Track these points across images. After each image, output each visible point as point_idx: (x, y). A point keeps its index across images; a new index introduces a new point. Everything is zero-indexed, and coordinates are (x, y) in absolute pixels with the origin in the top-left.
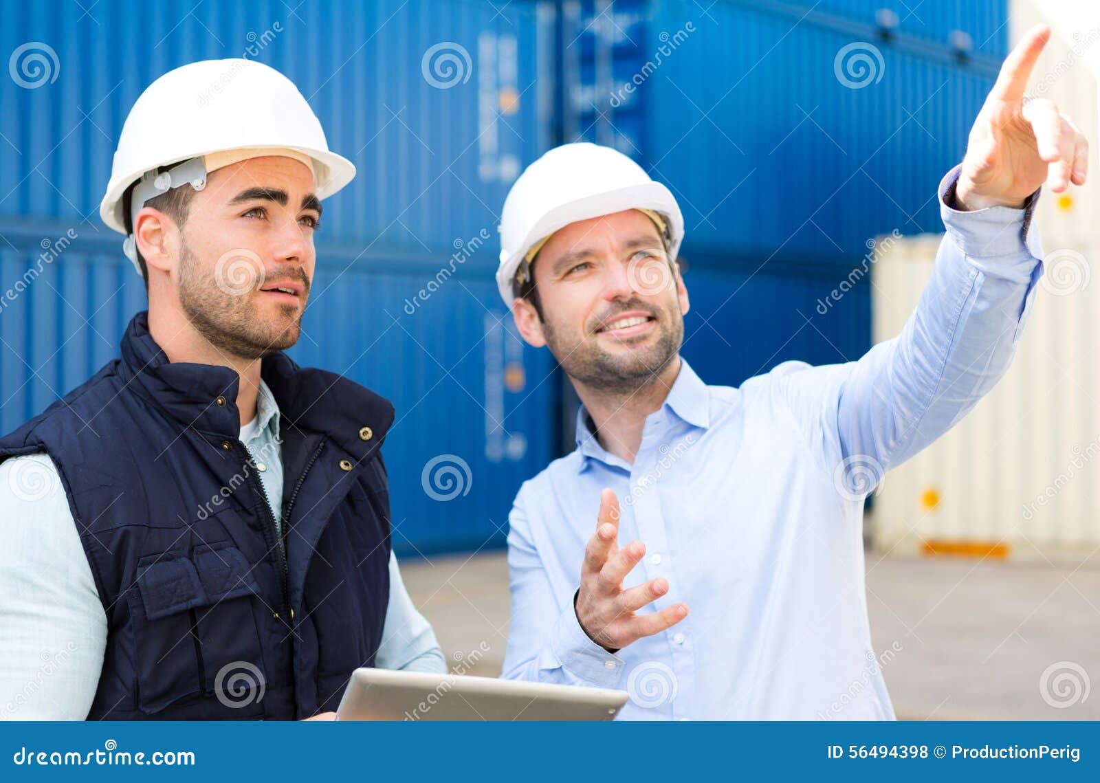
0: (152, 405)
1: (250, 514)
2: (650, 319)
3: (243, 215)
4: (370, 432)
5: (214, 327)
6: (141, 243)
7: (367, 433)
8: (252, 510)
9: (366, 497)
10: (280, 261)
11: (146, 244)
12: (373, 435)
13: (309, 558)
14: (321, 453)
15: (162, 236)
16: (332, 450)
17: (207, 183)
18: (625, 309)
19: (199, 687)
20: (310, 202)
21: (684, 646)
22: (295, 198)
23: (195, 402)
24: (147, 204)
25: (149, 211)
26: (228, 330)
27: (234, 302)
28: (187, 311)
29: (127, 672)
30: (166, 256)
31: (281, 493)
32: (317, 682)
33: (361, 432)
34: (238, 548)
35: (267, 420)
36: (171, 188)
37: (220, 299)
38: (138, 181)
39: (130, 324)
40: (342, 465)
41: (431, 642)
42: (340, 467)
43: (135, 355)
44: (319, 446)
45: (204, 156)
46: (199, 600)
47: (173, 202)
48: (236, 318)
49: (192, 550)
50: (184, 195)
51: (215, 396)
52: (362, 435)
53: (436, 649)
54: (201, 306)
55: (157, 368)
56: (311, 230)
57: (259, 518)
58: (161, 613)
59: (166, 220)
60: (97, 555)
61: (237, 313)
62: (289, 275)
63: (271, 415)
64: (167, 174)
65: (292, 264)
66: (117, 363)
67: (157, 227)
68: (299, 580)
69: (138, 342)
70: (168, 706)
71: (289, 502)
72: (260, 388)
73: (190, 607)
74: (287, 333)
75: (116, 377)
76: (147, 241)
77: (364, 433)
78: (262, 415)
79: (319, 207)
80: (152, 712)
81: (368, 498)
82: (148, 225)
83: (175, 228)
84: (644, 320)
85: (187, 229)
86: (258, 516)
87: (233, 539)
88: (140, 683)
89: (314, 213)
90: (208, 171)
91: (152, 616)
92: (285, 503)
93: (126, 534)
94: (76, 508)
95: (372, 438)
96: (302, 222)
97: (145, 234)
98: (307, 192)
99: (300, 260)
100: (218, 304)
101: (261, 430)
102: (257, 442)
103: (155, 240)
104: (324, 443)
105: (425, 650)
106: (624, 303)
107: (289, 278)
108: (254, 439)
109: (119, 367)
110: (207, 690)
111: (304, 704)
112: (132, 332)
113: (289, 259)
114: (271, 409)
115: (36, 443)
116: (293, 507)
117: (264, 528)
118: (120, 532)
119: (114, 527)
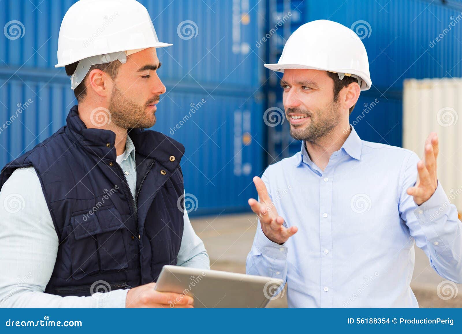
0: (79, 146)
1: (122, 194)
4: (174, 158)
7: (173, 158)
8: (122, 192)
9: (173, 186)
11: (95, 85)
12: (175, 160)
13: (146, 212)
14: (153, 167)
15: (103, 81)
16: (158, 166)
17: (126, 60)
19: (98, 268)
23: (97, 146)
25: (97, 71)
29: (67, 262)
30: (105, 91)
31: (135, 185)
32: (151, 266)
33: (170, 158)
34: (116, 209)
35: (130, 153)
36: (110, 62)
39: (70, 112)
40: (162, 172)
41: (202, 248)
42: (161, 174)
43: (71, 125)
44: (152, 164)
46: (98, 231)
47: (110, 68)
50: (115, 65)
52: (170, 159)
53: (205, 251)
55: (81, 131)
57: (125, 195)
58: (82, 237)
59: (105, 75)
60: (54, 211)
61: (139, 116)
63: (131, 150)
66: (65, 127)
67: (100, 77)
68: (142, 222)
69: (73, 119)
70: (85, 276)
71: (139, 188)
72: (127, 139)
73: (94, 234)
75: (64, 134)
77: (171, 159)
78: (128, 150)
80: (78, 279)
81: (174, 187)
82: (97, 77)
83: (110, 79)
86: (125, 194)
87: (114, 204)
88: (73, 266)
90: (127, 55)
91: (77, 238)
92: (137, 189)
93: (66, 203)
94: (45, 191)
95: (174, 161)
97: (95, 80)
101: (127, 157)
102: (126, 162)
104: (154, 163)
105: (200, 252)
108: (124, 161)
109: (66, 129)
110: (102, 270)
111: (144, 276)
112: (71, 114)
114: (132, 148)
115: (29, 162)
116: (140, 191)
117: (128, 200)
118: (64, 201)
119: (62, 199)
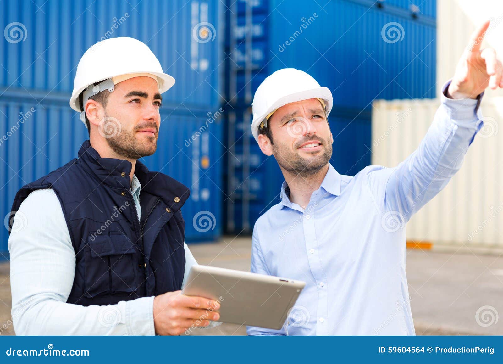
1: (131, 223)
2: (320, 144)
3: (130, 102)
4: (179, 199)
5: (120, 148)
6: (88, 114)
7: (177, 200)
10: (146, 120)
11: (90, 115)
12: (180, 201)
13: (153, 242)
14: (159, 203)
15: (97, 111)
16: (163, 203)
17: (114, 89)
18: (310, 140)
19: (109, 289)
20: (157, 96)
21: (324, 287)
22: (151, 95)
24: (89, 98)
25: (91, 101)
26: (126, 148)
27: (128, 137)
28: (108, 142)
30: (98, 119)
33: (175, 199)
34: (127, 235)
36: (99, 92)
37: (121, 136)
38: (85, 89)
40: (167, 210)
44: (157, 201)
45: (113, 78)
46: (112, 252)
47: (101, 97)
48: (130, 143)
49: (109, 233)
50: (105, 94)
51: (121, 173)
54: (114, 139)
56: (158, 107)
57: (134, 225)
59: (98, 105)
60: (73, 229)
61: (130, 141)
62: (150, 126)
63: (138, 187)
64: (97, 86)
65: (151, 121)
67: (95, 107)
68: (149, 251)
70: (97, 295)
73: (108, 254)
74: (151, 148)
76: (91, 113)
79: (161, 98)
80: (90, 297)
81: (177, 223)
82: (90, 107)
83: (102, 108)
84: (318, 145)
85: (107, 108)
87: (125, 231)
88: (86, 284)
89: (159, 101)
90: (115, 84)
91: (94, 256)
93: (84, 222)
94: (65, 209)
96: (155, 104)
97: (89, 111)
98: (156, 92)
99: (155, 120)
100: (121, 138)
103: (94, 113)
104: (160, 200)
106: (310, 137)
107: (150, 127)
110: (113, 291)
113: (150, 119)
114: (138, 185)
115: (47, 184)
116: (146, 223)
117: (136, 230)
118: (83, 220)
119: (80, 218)
